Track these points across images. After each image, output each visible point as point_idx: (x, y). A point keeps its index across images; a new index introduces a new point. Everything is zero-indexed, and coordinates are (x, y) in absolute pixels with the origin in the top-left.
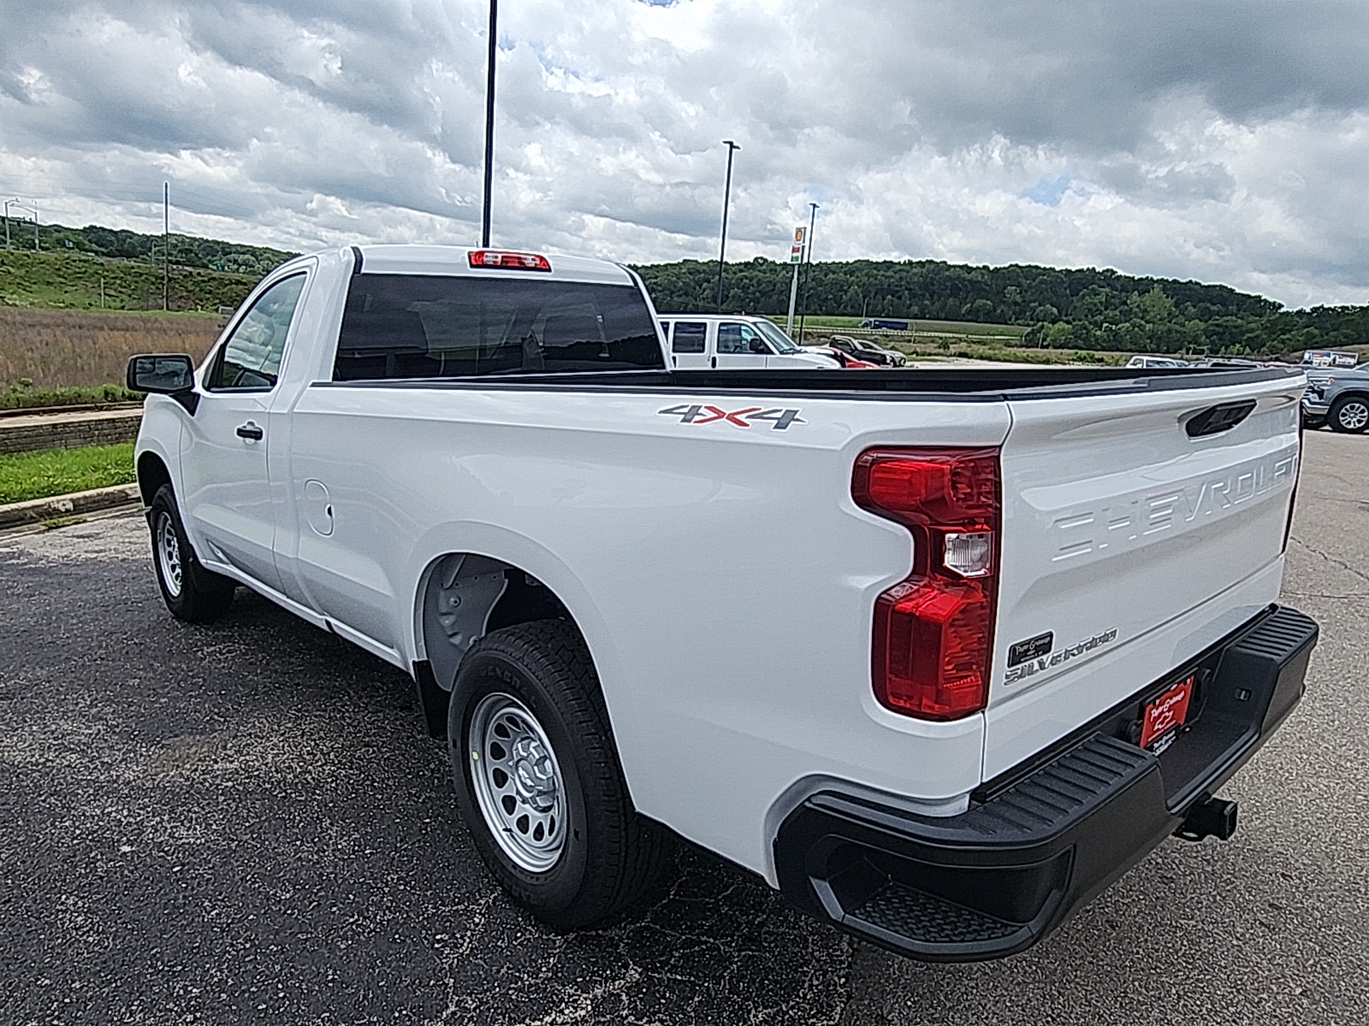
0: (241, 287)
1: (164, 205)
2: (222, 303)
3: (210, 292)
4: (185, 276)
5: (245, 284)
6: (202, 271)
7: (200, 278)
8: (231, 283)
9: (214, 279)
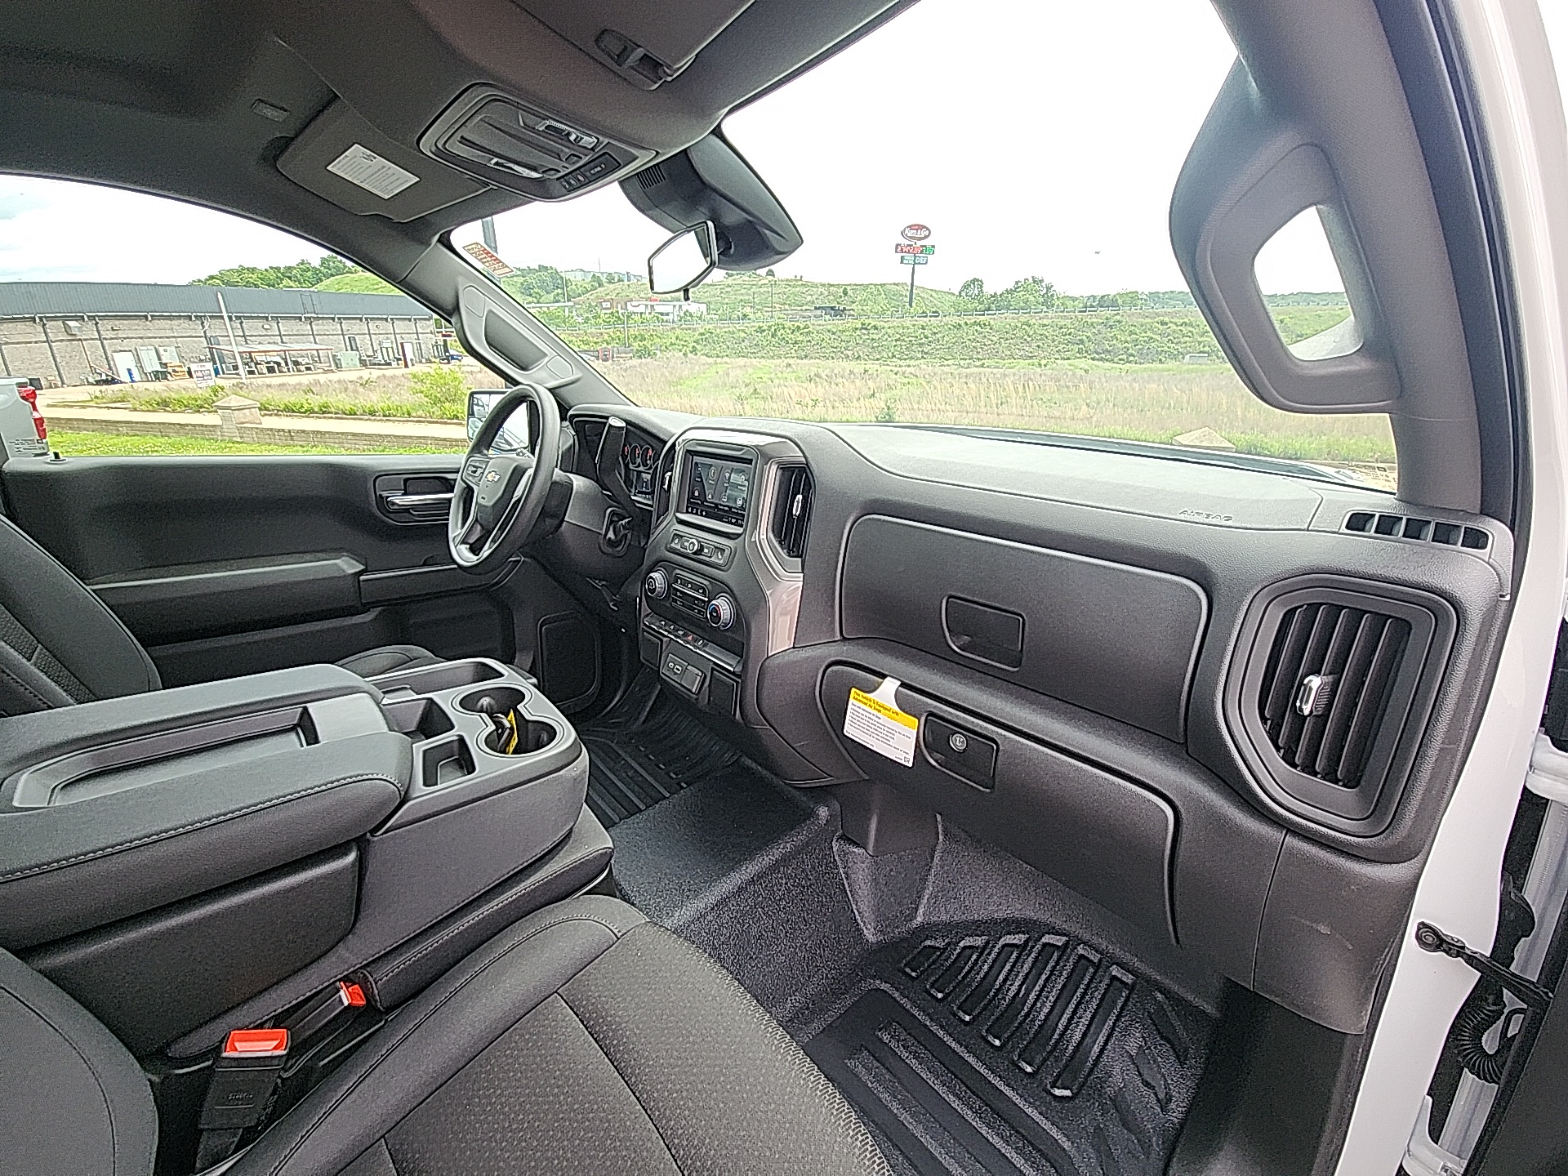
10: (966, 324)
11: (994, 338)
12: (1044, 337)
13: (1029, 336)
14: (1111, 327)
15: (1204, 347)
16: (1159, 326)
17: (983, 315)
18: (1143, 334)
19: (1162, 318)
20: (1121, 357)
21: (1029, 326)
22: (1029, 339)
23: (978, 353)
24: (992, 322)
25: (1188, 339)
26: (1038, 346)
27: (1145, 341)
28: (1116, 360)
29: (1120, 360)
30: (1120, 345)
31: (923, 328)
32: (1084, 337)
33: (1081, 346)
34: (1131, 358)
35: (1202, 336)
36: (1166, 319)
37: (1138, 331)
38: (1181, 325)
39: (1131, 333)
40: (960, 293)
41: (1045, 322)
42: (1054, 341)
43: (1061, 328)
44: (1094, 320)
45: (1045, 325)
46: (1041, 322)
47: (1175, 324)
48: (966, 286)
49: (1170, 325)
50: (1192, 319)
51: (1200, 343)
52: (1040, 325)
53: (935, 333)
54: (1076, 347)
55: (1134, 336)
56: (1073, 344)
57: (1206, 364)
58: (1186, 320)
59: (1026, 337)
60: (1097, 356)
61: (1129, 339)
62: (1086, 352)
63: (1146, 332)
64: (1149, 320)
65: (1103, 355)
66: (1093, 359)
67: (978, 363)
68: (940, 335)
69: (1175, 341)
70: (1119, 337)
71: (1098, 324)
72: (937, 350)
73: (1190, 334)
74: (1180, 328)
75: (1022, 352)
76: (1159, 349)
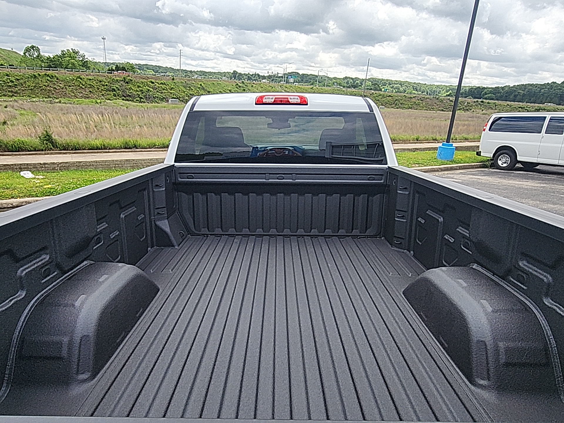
0: (390, 98)
1: (367, 67)
2: (382, 105)
3: (379, 100)
4: (371, 94)
5: (392, 97)
6: (377, 92)
7: (376, 95)
8: (387, 96)
9: (381, 95)
10: (39, 75)
11: (61, 85)
12: (92, 86)
13: (83, 85)
14: (127, 83)
15: (173, 95)
16: (151, 83)
17: (50, 70)
18: (144, 88)
19: (151, 80)
20: (137, 99)
21: (81, 79)
22: (83, 87)
23: (53, 94)
24: (57, 75)
25: (165, 91)
26: (90, 91)
27: (146, 91)
28: (135, 100)
29: (137, 100)
30: (134, 93)
31: (7, 75)
32: (115, 88)
33: (114, 93)
34: (142, 100)
35: (171, 90)
36: (153, 81)
37: (141, 86)
38: (161, 84)
39: (139, 87)
40: (24, 54)
41: (90, 77)
42: (98, 89)
43: (100, 82)
44: (118, 79)
45: (90, 80)
46: (87, 77)
47: (158, 83)
48: (27, 50)
49: (156, 83)
50: (165, 81)
51: (171, 93)
52: (88, 79)
53: (18, 80)
54: (111, 93)
55: (140, 88)
56: (110, 91)
57: (179, 104)
58: (162, 82)
59: (81, 85)
60: (124, 98)
61: (138, 89)
62: (118, 96)
63: (145, 87)
64: (146, 81)
65: (128, 98)
66: (123, 99)
67: (57, 101)
68: (21, 81)
69: (160, 92)
70: (133, 88)
71: (120, 80)
72: (23, 90)
73: (165, 89)
74: (160, 85)
75: (81, 94)
76: (154, 96)
